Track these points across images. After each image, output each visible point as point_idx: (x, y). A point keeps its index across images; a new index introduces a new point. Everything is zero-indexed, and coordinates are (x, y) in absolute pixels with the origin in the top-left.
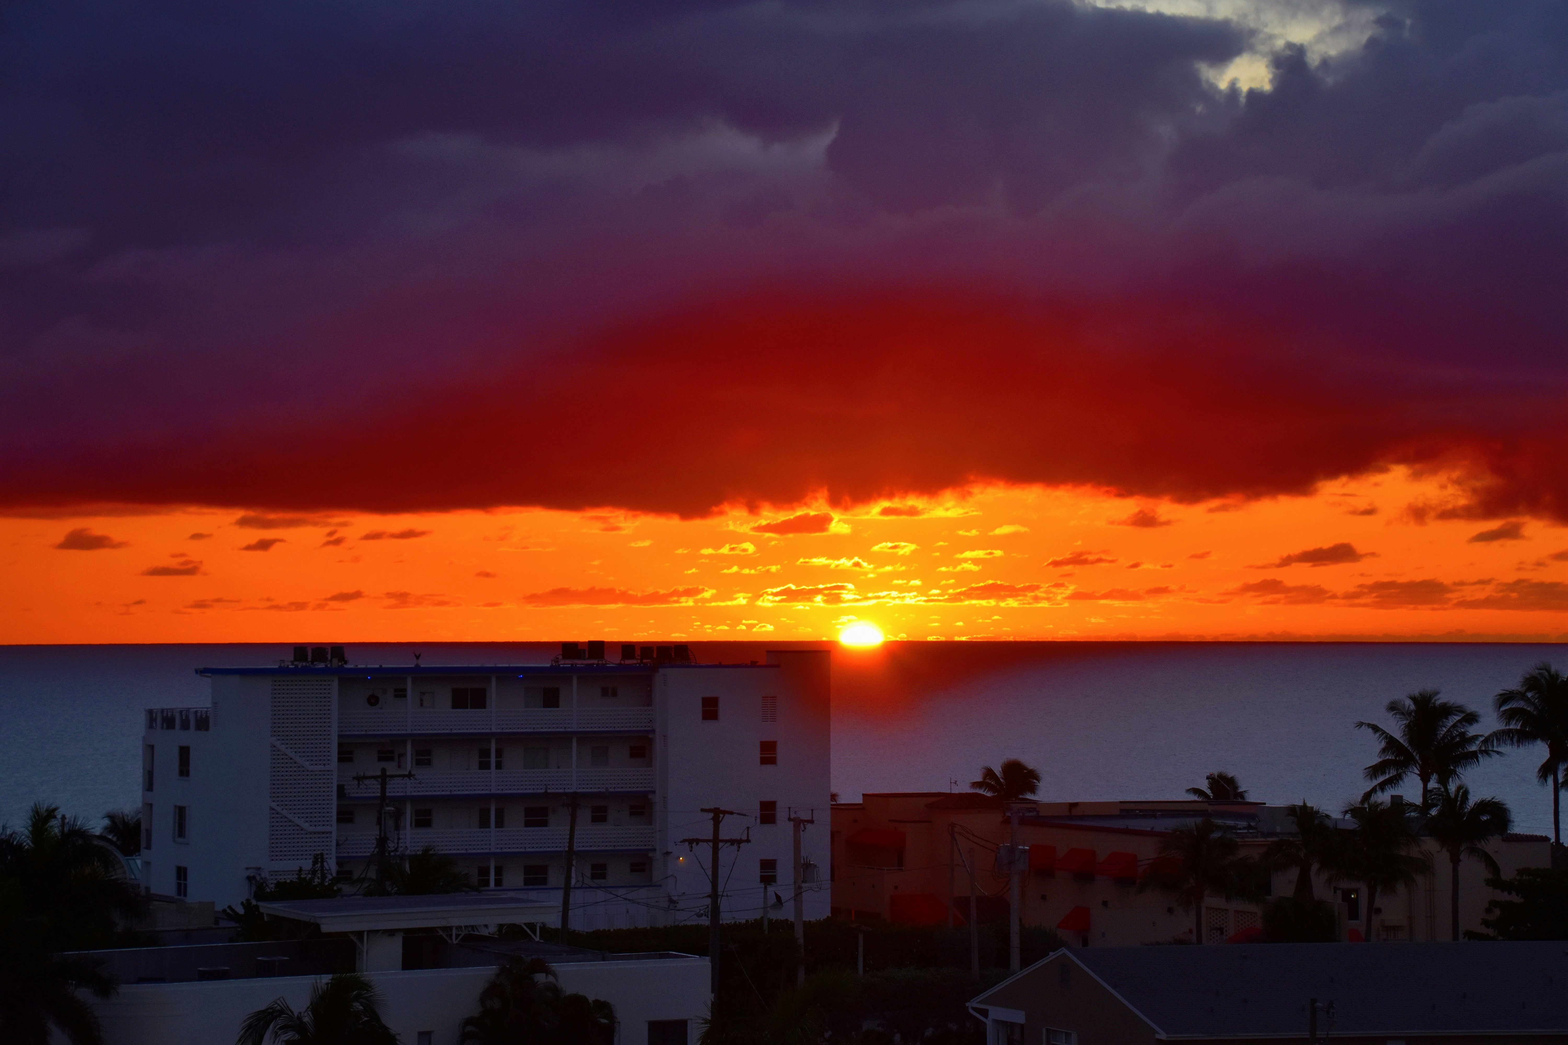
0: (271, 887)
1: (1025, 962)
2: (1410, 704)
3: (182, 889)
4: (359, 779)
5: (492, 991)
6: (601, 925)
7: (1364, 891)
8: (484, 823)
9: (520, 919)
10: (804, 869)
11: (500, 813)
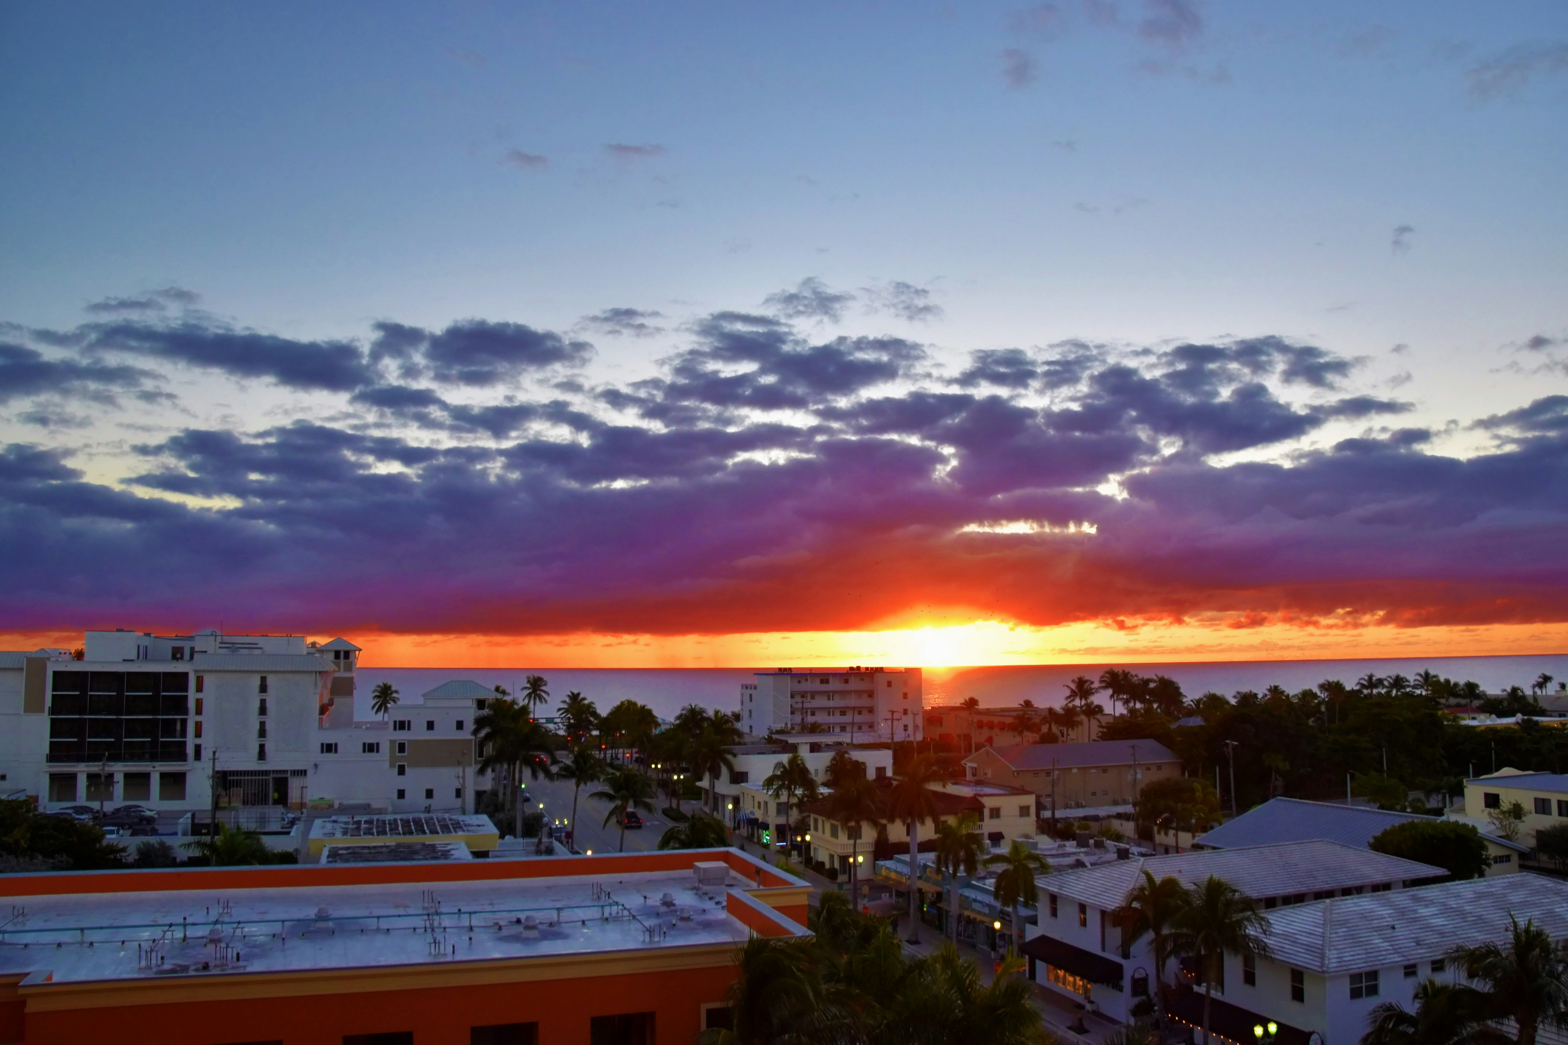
0: (774, 731)
1: (976, 750)
2: (1077, 680)
3: (751, 731)
4: (796, 703)
5: (834, 759)
6: (861, 742)
7: (1065, 729)
8: (829, 715)
9: (840, 740)
10: (916, 727)
11: (833, 712)
